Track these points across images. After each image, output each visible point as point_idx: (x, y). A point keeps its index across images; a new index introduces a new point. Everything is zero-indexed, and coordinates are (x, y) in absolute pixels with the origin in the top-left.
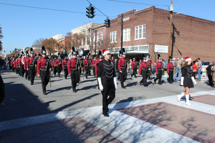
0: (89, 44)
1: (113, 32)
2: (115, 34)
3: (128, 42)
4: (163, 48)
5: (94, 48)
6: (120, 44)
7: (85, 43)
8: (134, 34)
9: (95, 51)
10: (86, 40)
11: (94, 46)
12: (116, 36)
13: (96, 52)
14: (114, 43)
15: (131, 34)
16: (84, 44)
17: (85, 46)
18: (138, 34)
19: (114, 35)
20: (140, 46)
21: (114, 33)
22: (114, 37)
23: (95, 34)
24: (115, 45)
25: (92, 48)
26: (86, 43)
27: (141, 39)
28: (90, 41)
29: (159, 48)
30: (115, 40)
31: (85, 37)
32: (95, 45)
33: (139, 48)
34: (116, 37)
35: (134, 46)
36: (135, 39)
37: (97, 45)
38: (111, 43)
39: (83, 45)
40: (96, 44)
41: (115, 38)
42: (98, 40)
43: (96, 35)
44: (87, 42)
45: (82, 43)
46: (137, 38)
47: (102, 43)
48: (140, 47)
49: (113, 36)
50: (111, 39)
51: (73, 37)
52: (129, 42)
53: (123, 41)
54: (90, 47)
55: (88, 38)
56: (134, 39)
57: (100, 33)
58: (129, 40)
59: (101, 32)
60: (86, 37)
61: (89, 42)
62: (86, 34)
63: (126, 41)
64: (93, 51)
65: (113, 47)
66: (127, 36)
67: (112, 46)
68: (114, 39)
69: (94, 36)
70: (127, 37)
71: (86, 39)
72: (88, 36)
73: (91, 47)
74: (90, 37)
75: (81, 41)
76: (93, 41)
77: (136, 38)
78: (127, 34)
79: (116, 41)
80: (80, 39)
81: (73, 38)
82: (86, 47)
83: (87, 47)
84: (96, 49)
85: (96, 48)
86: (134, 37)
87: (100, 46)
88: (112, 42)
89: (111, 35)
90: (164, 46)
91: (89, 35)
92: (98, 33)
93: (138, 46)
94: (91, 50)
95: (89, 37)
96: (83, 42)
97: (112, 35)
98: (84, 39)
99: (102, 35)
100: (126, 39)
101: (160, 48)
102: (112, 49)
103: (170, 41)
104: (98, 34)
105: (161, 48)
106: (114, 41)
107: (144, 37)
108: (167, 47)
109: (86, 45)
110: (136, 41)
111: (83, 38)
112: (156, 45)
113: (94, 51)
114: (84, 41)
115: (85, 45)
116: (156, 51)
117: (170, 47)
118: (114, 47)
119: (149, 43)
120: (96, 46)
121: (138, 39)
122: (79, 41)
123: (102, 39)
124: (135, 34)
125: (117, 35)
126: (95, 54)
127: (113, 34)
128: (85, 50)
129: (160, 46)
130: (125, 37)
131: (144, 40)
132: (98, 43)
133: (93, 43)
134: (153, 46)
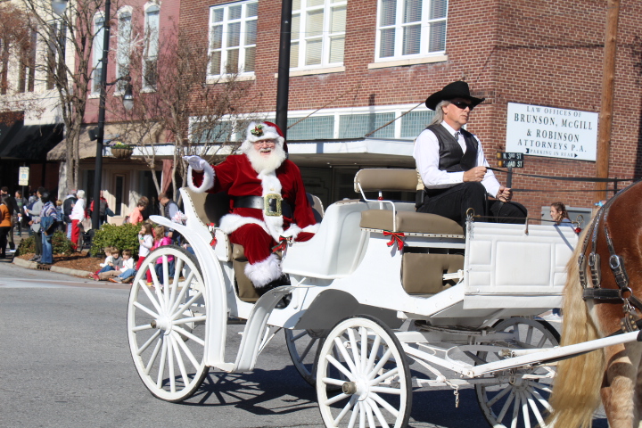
0: (59, 86)
1: (226, 8)
2: (244, 19)
3: (329, 81)
4: (564, 130)
5: (91, 114)
6: (272, 94)
7: (32, 79)
8: (371, 30)
9: (98, 136)
10: (38, 56)
11: (94, 95)
12: (248, 32)
13: (101, 147)
14: (231, 85)
15: (348, 28)
16: (26, 84)
17: (28, 95)
18: (399, 25)
19: (235, 29)
20: (407, 107)
21: (232, 17)
22: (234, 41)
23: (100, 15)
24: (233, 97)
25: (82, 112)
26: (40, 76)
27: (413, 59)
28: (71, 61)
29: (534, 127)
30: (241, 62)
31: (35, 31)
32: (98, 95)
33: (398, 124)
34: (247, 43)
35: (379, 109)
36: (379, 61)
37: (115, 92)
38: (211, 79)
39: (22, 89)
40: (104, 84)
41: (242, 48)
42: (120, 57)
43: (107, 24)
44: (51, 68)
45: (13, 78)
46: (388, 51)
47: (149, 80)
48: (404, 114)
49: (231, 33)
50: (216, 57)
52: (333, 77)
53: (293, 72)
54: (66, 102)
55: (58, 43)
56: (371, 60)
57: (139, 10)
58: (339, 66)
59: (147, 6)
60: (43, 33)
61: (63, 68)
62: (39, 11)
63: (314, 69)
64: (86, 138)
65: (221, 113)
66: (326, 37)
67: (212, 107)
68: (233, 55)
69: (95, 29)
70: (326, 42)
71: (41, 51)
72: (51, 31)
73: (75, 102)
74: (68, 34)
76: (84, 65)
77: (382, 55)
78: (326, 27)
79: (248, 68)
82: (39, 104)
84: (102, 121)
85: (102, 111)
86: (373, 45)
87: (136, 101)
88: (223, 77)
89: (212, 24)
90: (570, 115)
91: (64, 24)
92: (126, 9)
93: (398, 110)
94: (71, 123)
95: (62, 39)
97: (218, 29)
98: (27, 48)
99: (153, 22)
100: (317, 61)
101: (542, 127)
102: (212, 124)
103: (612, 82)
104: (122, 19)
105: (548, 128)
106: (232, 68)
107: (440, 48)
108: (592, 118)
109: (40, 87)
110: (385, 71)
111: (18, 37)
112: (513, 108)
113: (92, 134)
114: (28, 62)
115: (31, 88)
116: (512, 146)
117: (610, 118)
118: (233, 110)
120: (103, 99)
121: (399, 58)
123: (152, 51)
124: (379, 27)
125: (257, 29)
126: (101, 151)
127: (226, 22)
128: (28, 122)
129: (543, 112)
130: (309, 42)
131: (436, 67)
132: (122, 78)
133: (87, 80)
134: (494, 115)
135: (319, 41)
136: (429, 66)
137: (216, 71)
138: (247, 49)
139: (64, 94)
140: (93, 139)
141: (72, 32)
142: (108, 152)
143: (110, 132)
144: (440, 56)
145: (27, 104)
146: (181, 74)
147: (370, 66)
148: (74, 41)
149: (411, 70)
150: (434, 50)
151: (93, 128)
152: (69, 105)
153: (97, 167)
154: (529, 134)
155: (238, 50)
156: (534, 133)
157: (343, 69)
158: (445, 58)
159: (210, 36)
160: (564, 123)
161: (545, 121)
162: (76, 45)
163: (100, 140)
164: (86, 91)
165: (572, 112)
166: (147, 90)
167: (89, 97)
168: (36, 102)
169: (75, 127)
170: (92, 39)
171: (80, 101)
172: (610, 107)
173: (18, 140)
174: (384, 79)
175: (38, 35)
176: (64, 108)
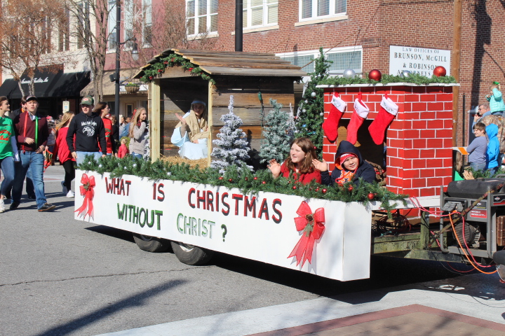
0: (87, 46)
3: (268, 35)
5: (110, 63)
6: (230, 46)
7: (68, 42)
9: (116, 79)
10: (71, 26)
11: (111, 51)
12: (212, 5)
13: (118, 83)
14: (203, 41)
16: (64, 45)
17: (67, 53)
19: (204, 3)
22: (203, 11)
25: (103, 63)
26: (73, 40)
27: (324, 18)
28: (93, 29)
29: (408, 61)
30: (209, 25)
31: (68, 9)
32: (114, 51)
34: (212, 12)
35: (300, 53)
36: (302, 21)
37: (126, 49)
38: (190, 37)
39: (61, 49)
40: (118, 43)
41: (209, 15)
42: (127, 25)
43: (118, 3)
44: (80, 35)
45: (55, 41)
46: (308, 14)
47: (148, 40)
49: (201, 5)
50: (191, 22)
51: (11, 12)
52: (271, 33)
53: (245, 30)
54: (93, 57)
55: (83, 17)
56: (297, 20)
58: (275, 25)
60: (73, 11)
61: (89, 34)
63: (258, 28)
64: (107, 79)
66: (265, 6)
68: (203, 21)
69: (109, 7)
70: (266, 9)
71: (73, 24)
72: (80, 9)
73: (98, 57)
74: (91, 11)
75: (49, 31)
76: (104, 32)
77: (304, 17)
79: (214, 28)
80: (43, 20)
81: (8, 17)
82: (74, 58)
83: (76, 61)
84: (118, 70)
85: (118, 61)
86: (297, 10)
87: (140, 54)
88: (197, 35)
89: (187, 0)
90: (432, 53)
93: (316, 53)
94: (96, 71)
95: (87, 13)
96: (61, 36)
97: (192, 3)
98: (64, 22)
100: (260, 23)
101: (414, 61)
103: (460, 29)
105: (418, 61)
106: (202, 29)
107: (343, 11)
108: (447, 54)
109: (73, 48)
110: (306, 27)
111: (59, 14)
112: (394, 49)
113: (112, 77)
114: (64, 31)
115: (67, 48)
117: (459, 53)
119: (366, 40)
120: (118, 53)
121: (315, 18)
122: (38, 31)
123: (149, 19)
125: (219, 3)
126: (118, 89)
128: (66, 71)
129: (413, 51)
130: (253, 10)
131: (340, 24)
132: (129, 40)
133: (105, 41)
134: (380, 54)
135: (262, 8)
136: (337, 24)
137: (192, 32)
138: (212, 16)
139: (91, 51)
140: (113, 81)
141: (94, 9)
142: (123, 89)
143: (124, 75)
144: (343, 16)
145: (66, 59)
146: (170, 34)
147: (296, 24)
148: (96, 15)
149: (323, 26)
150: (339, 12)
151: (112, 73)
152: (94, 59)
153: (116, 100)
154: (404, 66)
155: (206, 17)
156: (408, 66)
157: (278, 27)
158: (347, 17)
159: (187, 8)
160: (428, 58)
161: (415, 57)
162: (97, 18)
163: (117, 81)
164: (105, 49)
165: (433, 50)
166: (146, 46)
167: (107, 52)
168: (72, 58)
169: (99, 73)
170: (108, 13)
171: (102, 56)
172: (459, 46)
173: (60, 84)
174: (306, 32)
175: (70, 12)
176: (91, 61)
